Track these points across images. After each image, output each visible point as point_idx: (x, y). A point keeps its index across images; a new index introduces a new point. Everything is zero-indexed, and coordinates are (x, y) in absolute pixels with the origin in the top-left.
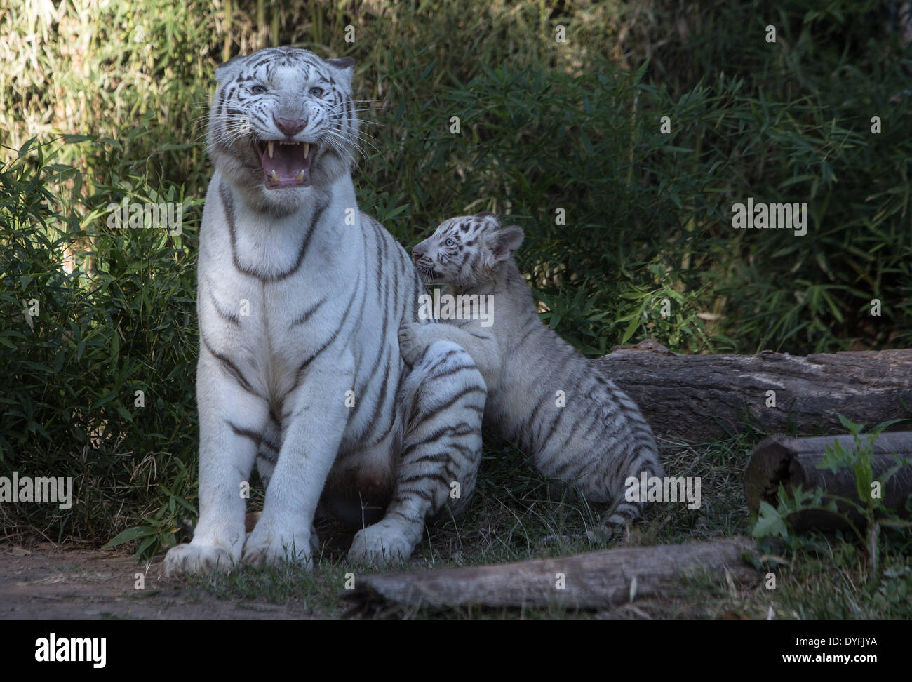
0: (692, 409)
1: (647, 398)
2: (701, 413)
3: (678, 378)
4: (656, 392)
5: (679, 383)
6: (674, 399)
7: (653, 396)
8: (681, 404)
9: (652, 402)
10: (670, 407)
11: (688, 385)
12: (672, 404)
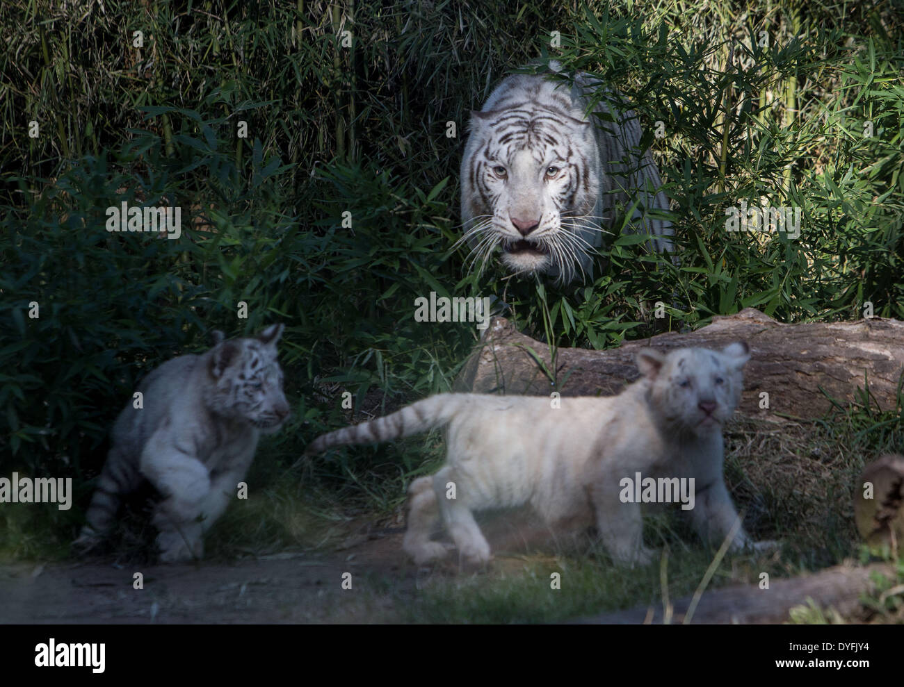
0: (797, 384)
1: (750, 374)
2: (807, 388)
3: (782, 352)
4: (759, 367)
5: (782, 357)
6: (778, 374)
7: (756, 372)
8: (785, 379)
9: (755, 378)
10: (774, 383)
11: (792, 358)
12: (776, 378)
